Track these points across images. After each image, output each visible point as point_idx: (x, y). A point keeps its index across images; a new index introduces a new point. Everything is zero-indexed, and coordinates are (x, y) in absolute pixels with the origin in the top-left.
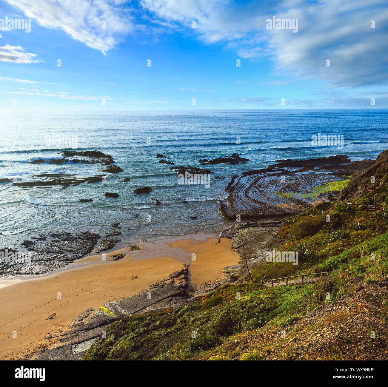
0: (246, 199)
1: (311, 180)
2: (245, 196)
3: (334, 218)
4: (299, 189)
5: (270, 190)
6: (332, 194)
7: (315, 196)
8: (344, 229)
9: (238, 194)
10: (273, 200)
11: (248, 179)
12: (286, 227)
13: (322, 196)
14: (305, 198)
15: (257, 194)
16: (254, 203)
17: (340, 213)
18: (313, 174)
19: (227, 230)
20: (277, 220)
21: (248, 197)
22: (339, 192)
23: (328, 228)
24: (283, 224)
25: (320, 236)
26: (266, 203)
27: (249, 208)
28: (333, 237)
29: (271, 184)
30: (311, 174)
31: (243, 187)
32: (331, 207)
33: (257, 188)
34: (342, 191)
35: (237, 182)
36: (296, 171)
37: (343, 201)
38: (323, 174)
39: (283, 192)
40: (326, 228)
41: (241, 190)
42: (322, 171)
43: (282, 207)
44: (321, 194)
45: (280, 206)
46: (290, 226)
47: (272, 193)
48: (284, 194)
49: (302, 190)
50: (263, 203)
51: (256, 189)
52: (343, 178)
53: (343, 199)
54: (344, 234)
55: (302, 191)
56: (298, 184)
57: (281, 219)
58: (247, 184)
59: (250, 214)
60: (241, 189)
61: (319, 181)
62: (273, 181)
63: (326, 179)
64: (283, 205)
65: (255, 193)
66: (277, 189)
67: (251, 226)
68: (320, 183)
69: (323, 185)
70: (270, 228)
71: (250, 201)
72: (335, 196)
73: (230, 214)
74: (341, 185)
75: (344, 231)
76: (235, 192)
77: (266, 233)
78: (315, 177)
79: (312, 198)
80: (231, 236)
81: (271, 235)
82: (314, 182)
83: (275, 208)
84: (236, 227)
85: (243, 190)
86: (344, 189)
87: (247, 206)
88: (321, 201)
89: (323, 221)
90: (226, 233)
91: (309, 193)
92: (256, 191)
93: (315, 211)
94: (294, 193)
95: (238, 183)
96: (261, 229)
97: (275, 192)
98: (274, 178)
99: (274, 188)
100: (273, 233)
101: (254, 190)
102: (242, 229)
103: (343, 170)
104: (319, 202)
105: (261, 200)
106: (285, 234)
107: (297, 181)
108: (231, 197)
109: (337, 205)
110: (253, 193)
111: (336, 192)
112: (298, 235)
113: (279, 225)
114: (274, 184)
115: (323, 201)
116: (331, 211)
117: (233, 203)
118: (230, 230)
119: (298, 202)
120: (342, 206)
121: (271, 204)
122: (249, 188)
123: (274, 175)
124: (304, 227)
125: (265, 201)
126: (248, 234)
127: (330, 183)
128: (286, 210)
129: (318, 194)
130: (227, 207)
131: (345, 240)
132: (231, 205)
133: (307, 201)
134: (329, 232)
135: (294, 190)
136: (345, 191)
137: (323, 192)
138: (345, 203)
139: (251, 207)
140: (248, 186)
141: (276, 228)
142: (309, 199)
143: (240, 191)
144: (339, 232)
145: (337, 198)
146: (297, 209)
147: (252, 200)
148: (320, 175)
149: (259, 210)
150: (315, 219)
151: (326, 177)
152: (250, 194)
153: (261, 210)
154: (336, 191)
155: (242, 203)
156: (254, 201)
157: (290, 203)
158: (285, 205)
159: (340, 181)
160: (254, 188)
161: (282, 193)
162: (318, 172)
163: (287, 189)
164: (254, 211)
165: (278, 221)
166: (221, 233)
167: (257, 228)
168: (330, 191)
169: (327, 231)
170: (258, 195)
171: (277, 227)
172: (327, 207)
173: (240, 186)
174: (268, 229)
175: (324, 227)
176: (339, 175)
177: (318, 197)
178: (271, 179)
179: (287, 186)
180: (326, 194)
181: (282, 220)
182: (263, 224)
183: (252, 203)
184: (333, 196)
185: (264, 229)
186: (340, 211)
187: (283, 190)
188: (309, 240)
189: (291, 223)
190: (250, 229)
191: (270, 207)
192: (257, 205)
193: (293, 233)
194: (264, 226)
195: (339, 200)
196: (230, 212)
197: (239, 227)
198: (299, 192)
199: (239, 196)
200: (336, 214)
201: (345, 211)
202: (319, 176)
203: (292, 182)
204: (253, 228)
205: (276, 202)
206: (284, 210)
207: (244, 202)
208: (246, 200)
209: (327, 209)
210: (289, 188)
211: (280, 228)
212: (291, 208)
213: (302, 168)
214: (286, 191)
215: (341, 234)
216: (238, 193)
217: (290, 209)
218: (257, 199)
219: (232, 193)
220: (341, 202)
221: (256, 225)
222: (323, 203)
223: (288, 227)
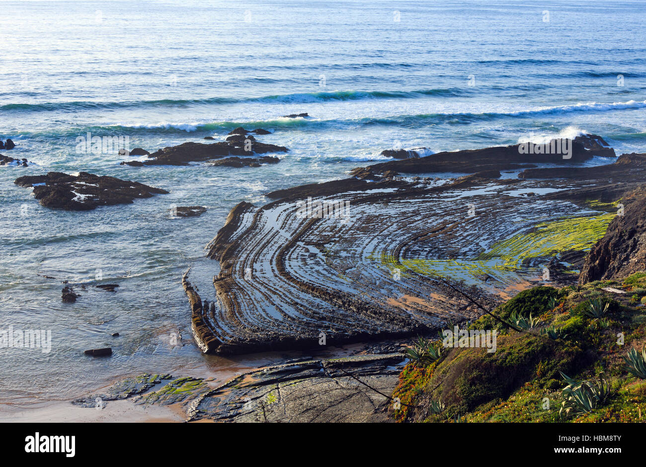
0: (282, 283)
1: (494, 214)
2: (277, 272)
3: (567, 339)
4: (456, 245)
5: (359, 250)
6: (562, 259)
7: (507, 269)
8: (601, 376)
9: (252, 267)
10: (372, 285)
11: (285, 214)
12: (414, 374)
13: (531, 269)
14: (476, 276)
15: (318, 263)
16: (308, 297)
17: (586, 324)
18: (498, 196)
19: (218, 392)
20: (387, 353)
21: (287, 275)
22: (581, 254)
23: (550, 374)
24: (405, 364)
25: (527, 400)
26: (349, 295)
27: (292, 311)
28: (569, 403)
29: (365, 230)
30: (494, 197)
31: (268, 242)
32: (557, 304)
33: (317, 245)
34: (592, 252)
35: (249, 225)
36: (445, 188)
37: (595, 282)
38: (529, 195)
39: (404, 257)
40: (544, 374)
41: (264, 252)
42: (525, 187)
43: (404, 308)
44: (527, 262)
45: (396, 304)
46: (429, 370)
47: (369, 261)
48: (409, 264)
49: (466, 249)
50: (338, 295)
51: (313, 249)
52: (593, 208)
53: (594, 275)
54: (602, 390)
55: (465, 254)
56: (451, 229)
57: (399, 347)
58: (282, 232)
59: (297, 333)
60: (264, 246)
61: (519, 219)
62: (370, 219)
63: (541, 211)
64: (405, 300)
65: (309, 261)
66: (382, 246)
67: (299, 375)
68: (523, 224)
69: (533, 230)
70: (361, 378)
71: (293, 290)
72: (572, 268)
73: (225, 333)
74: (590, 231)
75: (602, 383)
76: (242, 259)
77: (350, 396)
78: (507, 207)
79: (498, 274)
80: (232, 413)
81: (367, 404)
82: (503, 221)
83: (377, 312)
84: (249, 379)
85: (271, 252)
86: (597, 245)
87: (286, 307)
88: (528, 284)
89: (533, 351)
90: (213, 403)
91: (488, 257)
92: (314, 256)
93: (506, 317)
94: (439, 258)
95: (254, 226)
96: (334, 383)
97: (378, 256)
98: (371, 210)
99: (375, 242)
100: (376, 397)
101: (307, 251)
102: (269, 387)
103: (592, 184)
104: (522, 286)
105: (331, 286)
106: (413, 399)
107: (448, 218)
108: (229, 275)
109: (575, 297)
110: (304, 260)
111: (574, 256)
112: (456, 400)
113: (394, 369)
114: (374, 231)
115: (534, 283)
116: (558, 317)
117: (236, 298)
118: (228, 392)
119: (453, 288)
120: (592, 299)
121: (366, 297)
122: (292, 244)
123: (372, 199)
124: (475, 374)
125: (346, 289)
126: (291, 405)
127: (552, 226)
128: (416, 316)
129: (517, 262)
130: (217, 311)
131: (605, 410)
132: (231, 305)
133: (481, 285)
134: (556, 387)
135: (440, 250)
136: (599, 252)
137: (533, 253)
138: (599, 289)
139: (297, 309)
140: (285, 236)
141: (383, 378)
142: (488, 278)
143: (258, 254)
144: (585, 386)
145: (578, 272)
146: (453, 312)
147: (302, 284)
148: (520, 200)
149: (324, 319)
150: (509, 346)
151: (539, 205)
152: (293, 266)
153: (331, 319)
154: (572, 250)
155: (268, 298)
156: (309, 288)
157: (429, 291)
158: (411, 299)
159: (585, 220)
160: (308, 243)
161: (401, 259)
162: (513, 189)
163: (416, 248)
164: (307, 324)
165: (389, 356)
166: (196, 402)
167: (320, 380)
168: (556, 252)
169: (549, 383)
170: (320, 268)
171: (387, 374)
172: (545, 303)
173: (259, 237)
174: (355, 383)
175: (538, 372)
176: (582, 198)
177: (516, 271)
178: (363, 212)
179: (415, 238)
180: (541, 262)
181: (402, 352)
182: (338, 366)
183: (302, 295)
184: (565, 268)
185: (343, 382)
186: (587, 316)
187: (405, 251)
188: (491, 415)
189: (432, 360)
190: (297, 386)
191: (362, 307)
192: (318, 301)
193: (440, 393)
194: (341, 376)
195: (582, 279)
196: (226, 328)
197: (259, 380)
198: (454, 255)
199: (258, 274)
200: (575, 326)
201: (602, 315)
202: (517, 204)
203: (434, 222)
204: (307, 382)
205: (383, 291)
206: (410, 316)
207: (275, 293)
208: (280, 284)
209: (546, 309)
210: (424, 242)
211: (394, 379)
212: (433, 309)
213: (461, 176)
214: (415, 252)
215: (594, 391)
216: (254, 261)
217: (430, 314)
218: (318, 281)
219: (235, 264)
220: (588, 285)
221: (318, 372)
222: (532, 292)
223: (423, 373)
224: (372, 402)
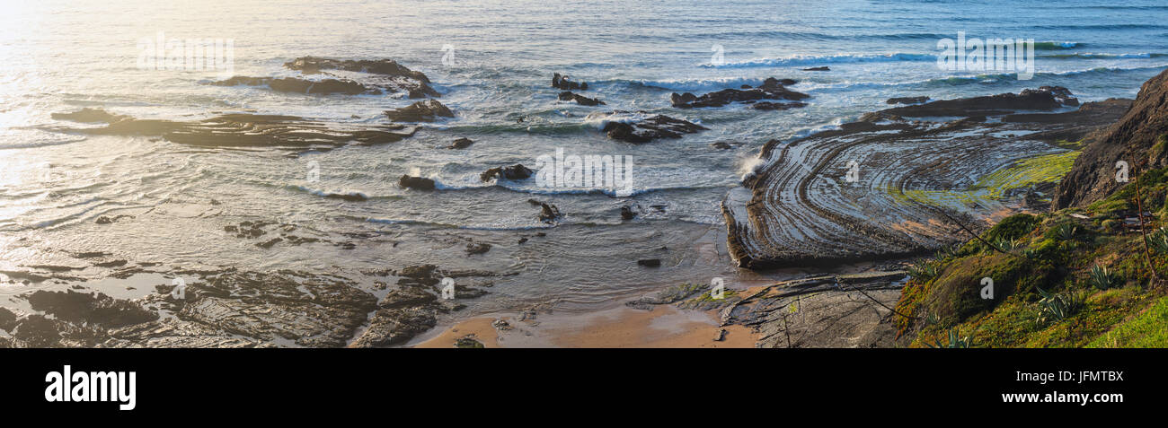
0: (804, 209)
1: (981, 152)
2: (800, 200)
3: (1042, 258)
4: (950, 178)
5: (869, 181)
6: (1037, 190)
7: (992, 198)
8: (1070, 288)
9: (779, 195)
10: (880, 212)
11: (807, 150)
12: (916, 287)
13: (1011, 198)
14: (966, 204)
15: (834, 193)
16: (826, 221)
17: (1057, 245)
18: (984, 137)
19: (748, 301)
20: (891, 270)
21: (808, 202)
22: (1053, 185)
23: (1028, 288)
24: (907, 280)
25: (1009, 311)
26: (860, 220)
27: (812, 234)
28: (1044, 314)
29: (874, 165)
30: (981, 137)
31: (793, 174)
32: (1033, 229)
33: (834, 177)
34: (1061, 183)
35: (777, 159)
36: (941, 130)
37: (1064, 210)
38: (1010, 136)
39: (907, 188)
40: (1023, 289)
41: (790, 182)
42: (1006, 129)
43: (905, 232)
44: (1008, 192)
45: (900, 228)
46: (926, 286)
47: (877, 192)
48: (910, 194)
49: (958, 182)
50: (850, 220)
51: (830, 181)
52: (1062, 147)
53: (1063, 203)
54: (1071, 301)
55: (957, 186)
56: (946, 165)
57: (902, 265)
58: (805, 166)
59: (815, 252)
60: (789, 178)
61: (1002, 156)
62: (878, 156)
63: (1019, 150)
64: (907, 225)
65: (827, 191)
66: (888, 178)
67: (816, 288)
68: (1005, 161)
69: (1013, 166)
70: (870, 293)
71: (812, 215)
72: (1045, 197)
73: (755, 251)
74: (1059, 166)
75: (1071, 295)
76: (771, 188)
77: (860, 308)
78: (992, 147)
79: (985, 202)
80: (759, 320)
81: (874, 315)
82: (989, 158)
83: (884, 236)
84: (775, 291)
85: (795, 183)
86: (1065, 178)
87: (806, 230)
88: (1010, 211)
89: (1014, 269)
90: (743, 311)
91: (976, 189)
92: (831, 186)
93: (992, 241)
94: (935, 189)
95: (781, 160)
96: (846, 296)
97: (885, 187)
98: (879, 148)
99: (882, 175)
100: (881, 309)
101: (826, 182)
102: (791, 299)
103: (1061, 127)
104: (1005, 214)
105: (845, 213)
106: (913, 311)
107: (943, 155)
108: (760, 201)
109: (1049, 222)
110: (822, 190)
111: (1046, 186)
112: (950, 312)
113: (897, 284)
114: (882, 166)
115: (1015, 210)
116: (1034, 239)
117: (765, 221)
118: (756, 302)
119: (945, 215)
120: (1062, 224)
121: (874, 223)
122: (813, 176)
123: (880, 139)
124: (965, 290)
125: (857, 215)
126: (809, 314)
127: (1029, 162)
128: (916, 239)
129: (1000, 193)
130: (749, 232)
131: (1074, 319)
132: (761, 226)
133: (970, 212)
134: (1033, 300)
135: (936, 182)
136: (1067, 184)
137: (1014, 185)
138: (1068, 215)
139: (816, 231)
140: (807, 169)
141: (888, 292)
142: (976, 206)
143: (784, 184)
144: (1057, 299)
145: (1050, 200)
146: (947, 235)
147: (821, 210)
148: (1001, 141)
149: (838, 240)
150: (994, 265)
151: (1018, 144)
152: (813, 194)
153: (845, 241)
154: (1045, 182)
155: (791, 221)
156: (827, 214)
157: (927, 218)
158: (912, 224)
159: (1056, 157)
160: (826, 176)
161: (904, 190)
162: (996, 131)
163: (917, 180)
164: (824, 244)
165: (893, 273)
166: (729, 309)
167: (834, 293)
168: (1031, 183)
169: (1028, 296)
170: (836, 197)
171: (892, 289)
172: (1024, 228)
173: (786, 169)
174: (864, 297)
175: (1018, 287)
176: (1052, 139)
177: (999, 200)
178: (873, 150)
179: (916, 172)
180: (1020, 192)
181: (905, 270)
182: (849, 282)
183: (820, 220)
184: (1039, 197)
185: (854, 296)
186: (1058, 238)
187: (907, 183)
188: (980, 325)
189: (929, 277)
190: (815, 299)
191: (870, 231)
192: (833, 225)
193: (936, 306)
194: (853, 290)
195: (1053, 207)
196: (756, 247)
197: (782, 292)
198: (948, 187)
199: (784, 201)
200: (1049, 247)
201: (1070, 237)
202: (1000, 144)
203: (932, 159)
204: (823, 295)
205: (888, 217)
206: (911, 238)
207: (798, 218)
208: (801, 209)
209: (1024, 233)
210: (923, 175)
211: (898, 293)
212: (930, 232)
213: (957, 119)
214: (916, 184)
215: (1064, 303)
216: (781, 190)
217: (927, 237)
218: (833, 207)
219: (765, 191)
220: (1058, 212)
221: (833, 286)
222: (1013, 218)
223: (922, 289)
224: (878, 313)
